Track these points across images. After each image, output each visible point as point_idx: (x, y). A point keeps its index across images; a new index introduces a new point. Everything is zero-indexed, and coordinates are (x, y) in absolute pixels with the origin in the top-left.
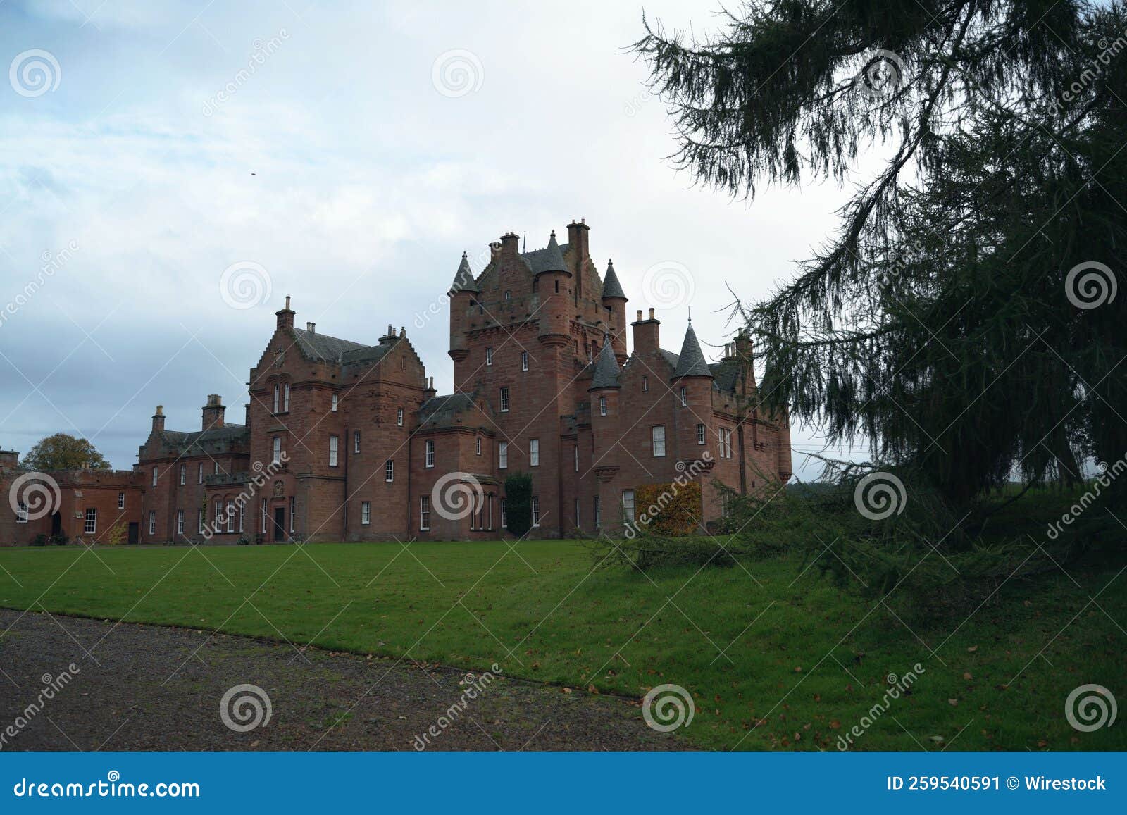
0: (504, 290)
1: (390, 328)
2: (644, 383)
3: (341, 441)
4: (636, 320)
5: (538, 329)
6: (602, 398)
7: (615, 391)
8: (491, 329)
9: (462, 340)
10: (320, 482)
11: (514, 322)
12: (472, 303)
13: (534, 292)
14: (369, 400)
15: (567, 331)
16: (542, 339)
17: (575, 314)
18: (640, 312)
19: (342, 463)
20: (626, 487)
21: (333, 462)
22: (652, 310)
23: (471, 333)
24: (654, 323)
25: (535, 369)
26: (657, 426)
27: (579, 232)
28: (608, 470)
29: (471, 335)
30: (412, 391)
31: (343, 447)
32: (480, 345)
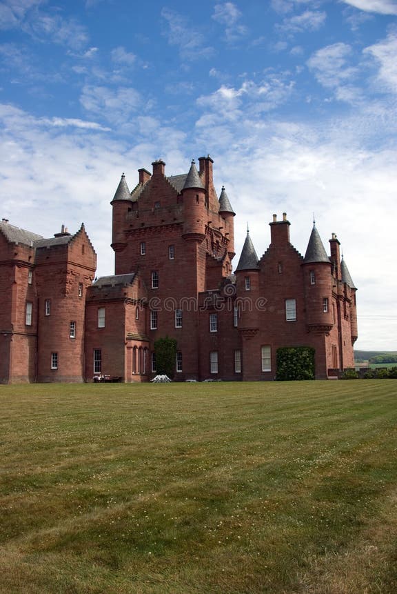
0: (155, 201)
1: (63, 226)
2: (278, 267)
3: (34, 307)
4: (272, 221)
5: (182, 229)
6: (247, 277)
7: (257, 273)
8: (145, 229)
9: (121, 236)
10: (20, 336)
11: (164, 223)
12: (129, 210)
13: (178, 203)
14: (58, 276)
15: (203, 231)
16: (184, 237)
17: (207, 220)
18: (275, 216)
19: (35, 323)
20: (265, 343)
21: (29, 323)
22: (285, 214)
23: (129, 231)
24: (286, 224)
25: (179, 258)
26: (290, 298)
27: (207, 164)
28: (251, 330)
29: (128, 233)
30: (88, 271)
31: (36, 310)
32: (135, 240)
